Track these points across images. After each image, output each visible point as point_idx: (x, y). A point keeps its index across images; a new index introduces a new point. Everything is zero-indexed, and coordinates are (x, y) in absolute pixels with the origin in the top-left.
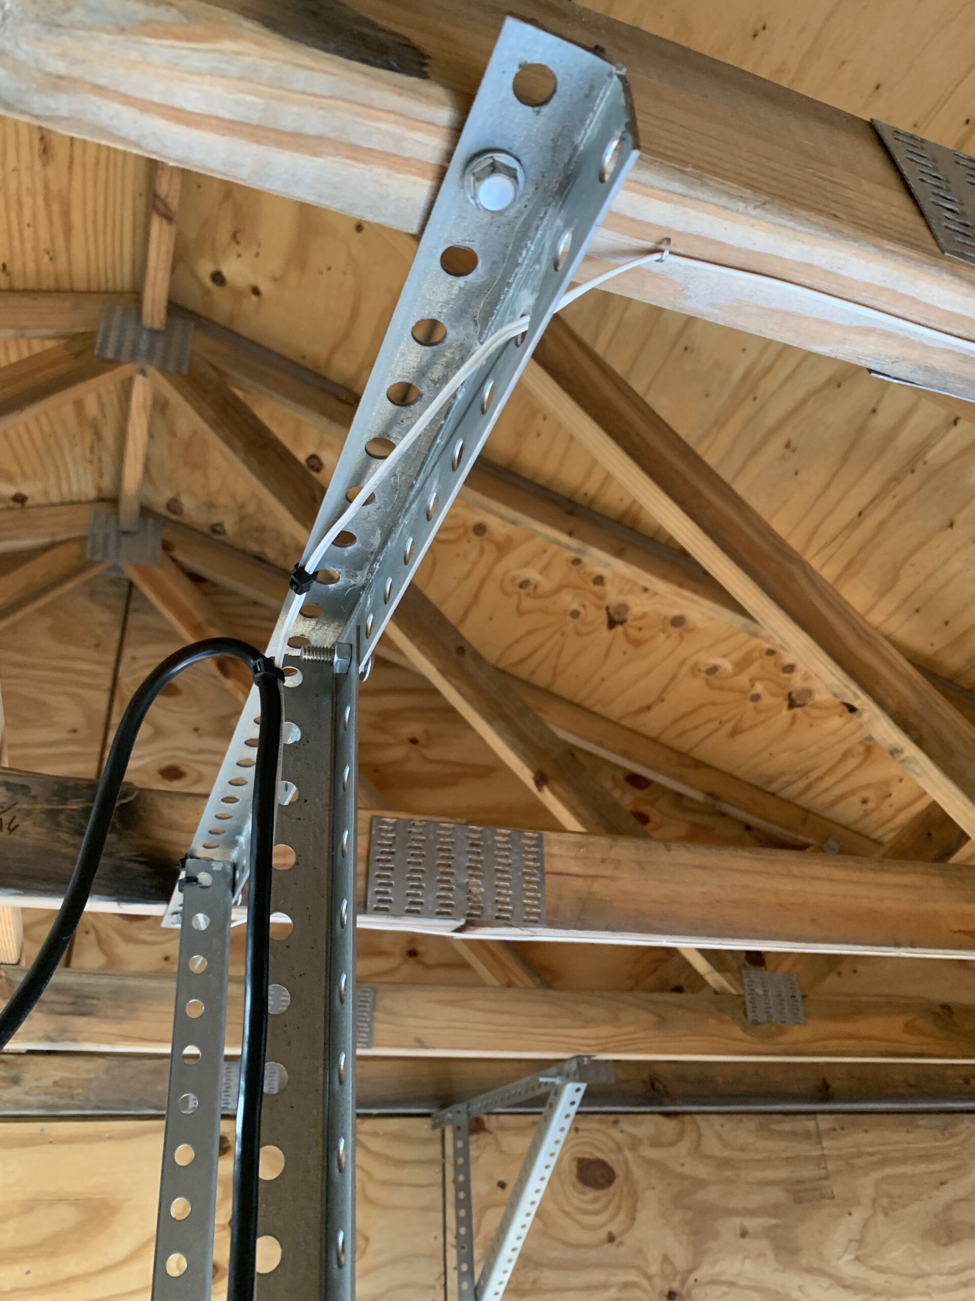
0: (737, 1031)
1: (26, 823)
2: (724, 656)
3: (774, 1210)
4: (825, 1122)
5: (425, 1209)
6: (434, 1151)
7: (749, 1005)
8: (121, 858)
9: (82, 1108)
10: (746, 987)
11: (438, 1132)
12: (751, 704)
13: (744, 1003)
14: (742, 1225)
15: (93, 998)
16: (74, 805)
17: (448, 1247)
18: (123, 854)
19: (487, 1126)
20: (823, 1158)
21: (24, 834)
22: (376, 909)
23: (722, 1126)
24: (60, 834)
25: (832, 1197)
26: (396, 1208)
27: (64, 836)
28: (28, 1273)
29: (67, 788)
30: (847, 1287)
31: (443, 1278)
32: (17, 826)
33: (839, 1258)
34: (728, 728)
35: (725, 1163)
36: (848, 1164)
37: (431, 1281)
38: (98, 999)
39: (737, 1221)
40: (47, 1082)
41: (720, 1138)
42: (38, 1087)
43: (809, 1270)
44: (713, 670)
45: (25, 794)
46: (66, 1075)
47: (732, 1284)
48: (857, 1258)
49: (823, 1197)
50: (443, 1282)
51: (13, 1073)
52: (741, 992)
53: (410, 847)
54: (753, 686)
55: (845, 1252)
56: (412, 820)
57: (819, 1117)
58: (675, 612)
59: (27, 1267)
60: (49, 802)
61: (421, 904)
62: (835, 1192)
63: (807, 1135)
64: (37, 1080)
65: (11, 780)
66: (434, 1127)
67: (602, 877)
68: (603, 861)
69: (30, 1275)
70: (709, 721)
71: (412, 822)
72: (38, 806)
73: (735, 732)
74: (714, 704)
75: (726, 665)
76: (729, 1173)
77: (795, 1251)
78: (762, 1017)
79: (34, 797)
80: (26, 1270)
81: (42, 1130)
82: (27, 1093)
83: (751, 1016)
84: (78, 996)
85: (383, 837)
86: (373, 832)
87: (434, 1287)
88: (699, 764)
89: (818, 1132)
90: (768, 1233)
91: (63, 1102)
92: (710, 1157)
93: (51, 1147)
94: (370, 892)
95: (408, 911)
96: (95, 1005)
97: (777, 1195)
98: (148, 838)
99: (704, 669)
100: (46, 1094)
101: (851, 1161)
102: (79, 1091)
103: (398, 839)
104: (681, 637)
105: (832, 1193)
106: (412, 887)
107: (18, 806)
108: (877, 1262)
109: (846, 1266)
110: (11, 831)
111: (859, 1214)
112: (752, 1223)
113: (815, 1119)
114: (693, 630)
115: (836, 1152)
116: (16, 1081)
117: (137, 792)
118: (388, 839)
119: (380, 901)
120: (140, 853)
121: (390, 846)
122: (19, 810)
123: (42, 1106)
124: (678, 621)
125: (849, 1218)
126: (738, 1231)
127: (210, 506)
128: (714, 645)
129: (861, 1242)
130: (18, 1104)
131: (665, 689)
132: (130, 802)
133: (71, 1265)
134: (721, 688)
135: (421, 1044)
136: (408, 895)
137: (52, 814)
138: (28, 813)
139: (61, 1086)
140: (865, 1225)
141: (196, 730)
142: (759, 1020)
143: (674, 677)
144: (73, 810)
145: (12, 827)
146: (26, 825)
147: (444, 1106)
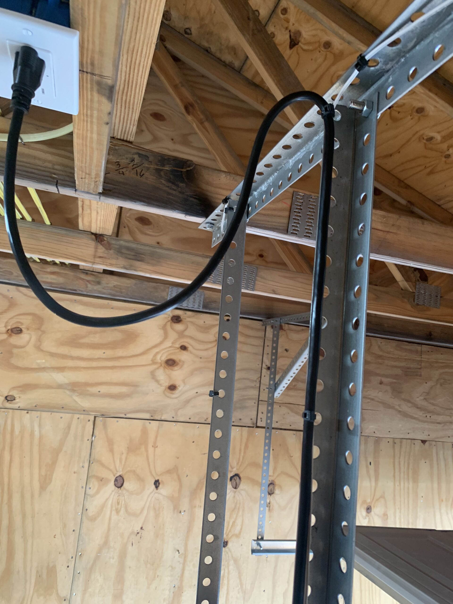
0: (409, 307)
1: (147, 173)
2: (439, 132)
3: (395, 377)
4: (425, 348)
5: (256, 354)
6: (261, 334)
7: (416, 297)
8: (187, 195)
9: (125, 298)
10: (417, 289)
11: (264, 327)
12: (444, 159)
13: (414, 296)
14: (381, 379)
15: (142, 254)
16: (167, 168)
17: (263, 368)
18: (188, 194)
19: (283, 328)
20: (421, 361)
21: (147, 178)
22: (292, 233)
23: (381, 343)
24: (161, 180)
25: (421, 376)
26: (244, 352)
27: (163, 182)
28: (104, 353)
29: (165, 159)
30: (418, 408)
31: (260, 378)
32: (143, 174)
33: (418, 397)
34: (428, 170)
35: (380, 357)
36: (430, 365)
37: (255, 379)
38: (144, 255)
39: (379, 378)
40: (111, 285)
41: (379, 347)
42: (108, 287)
43: (404, 400)
44: (431, 139)
45: (146, 160)
46: (118, 284)
47: (372, 399)
48: (425, 399)
49: (417, 375)
50: (260, 380)
51: (98, 280)
52: (414, 291)
53: (309, 208)
54: (448, 150)
55: (420, 396)
56: (311, 195)
57: (423, 345)
58: (420, 105)
59: (104, 351)
60: (157, 165)
61: (311, 233)
62: (422, 374)
63: (417, 352)
64: (107, 284)
65: (141, 152)
66: (263, 325)
67: (391, 232)
68: (393, 225)
69: (105, 354)
70: (420, 166)
71: (311, 196)
72: (152, 166)
73: (431, 173)
74: (425, 157)
75: (438, 137)
76: (380, 361)
77: (401, 392)
78: (421, 303)
79: (151, 162)
80: (103, 352)
81: (108, 303)
82: (103, 289)
83: (416, 301)
84: (136, 253)
85: (298, 201)
86: (294, 198)
87: (256, 381)
88: (408, 187)
89: (421, 351)
90: (390, 384)
91: (118, 294)
92: (374, 354)
93: (112, 310)
94: (290, 225)
95: (305, 236)
96: (144, 258)
97: (399, 372)
98: (198, 188)
99: (425, 138)
100: (111, 290)
101: (432, 364)
102: (124, 291)
103: (304, 203)
104: (419, 119)
105: (421, 374)
106: (308, 225)
107: (143, 165)
108: (432, 401)
109: (420, 401)
110: (141, 176)
111: (429, 384)
112: (385, 380)
113: (421, 346)
114: (427, 116)
115: (426, 360)
116: (99, 283)
117: (194, 165)
118: (300, 202)
119: (294, 230)
120: (195, 194)
121: (300, 206)
122: (144, 167)
123: (110, 294)
124: (420, 110)
125: (426, 384)
126: (379, 382)
127: (186, 17)
128: (434, 126)
129: (428, 393)
130: (100, 292)
131: (403, 146)
132: (191, 170)
133: (120, 352)
134: (431, 149)
135: (274, 292)
136: (306, 229)
137: (158, 171)
138: (148, 169)
139: (116, 288)
140: (431, 388)
141: (172, 140)
142: (419, 303)
143: (409, 140)
144: (167, 170)
145: (141, 174)
146: (147, 174)
147: (269, 318)
